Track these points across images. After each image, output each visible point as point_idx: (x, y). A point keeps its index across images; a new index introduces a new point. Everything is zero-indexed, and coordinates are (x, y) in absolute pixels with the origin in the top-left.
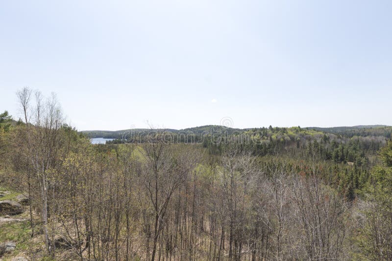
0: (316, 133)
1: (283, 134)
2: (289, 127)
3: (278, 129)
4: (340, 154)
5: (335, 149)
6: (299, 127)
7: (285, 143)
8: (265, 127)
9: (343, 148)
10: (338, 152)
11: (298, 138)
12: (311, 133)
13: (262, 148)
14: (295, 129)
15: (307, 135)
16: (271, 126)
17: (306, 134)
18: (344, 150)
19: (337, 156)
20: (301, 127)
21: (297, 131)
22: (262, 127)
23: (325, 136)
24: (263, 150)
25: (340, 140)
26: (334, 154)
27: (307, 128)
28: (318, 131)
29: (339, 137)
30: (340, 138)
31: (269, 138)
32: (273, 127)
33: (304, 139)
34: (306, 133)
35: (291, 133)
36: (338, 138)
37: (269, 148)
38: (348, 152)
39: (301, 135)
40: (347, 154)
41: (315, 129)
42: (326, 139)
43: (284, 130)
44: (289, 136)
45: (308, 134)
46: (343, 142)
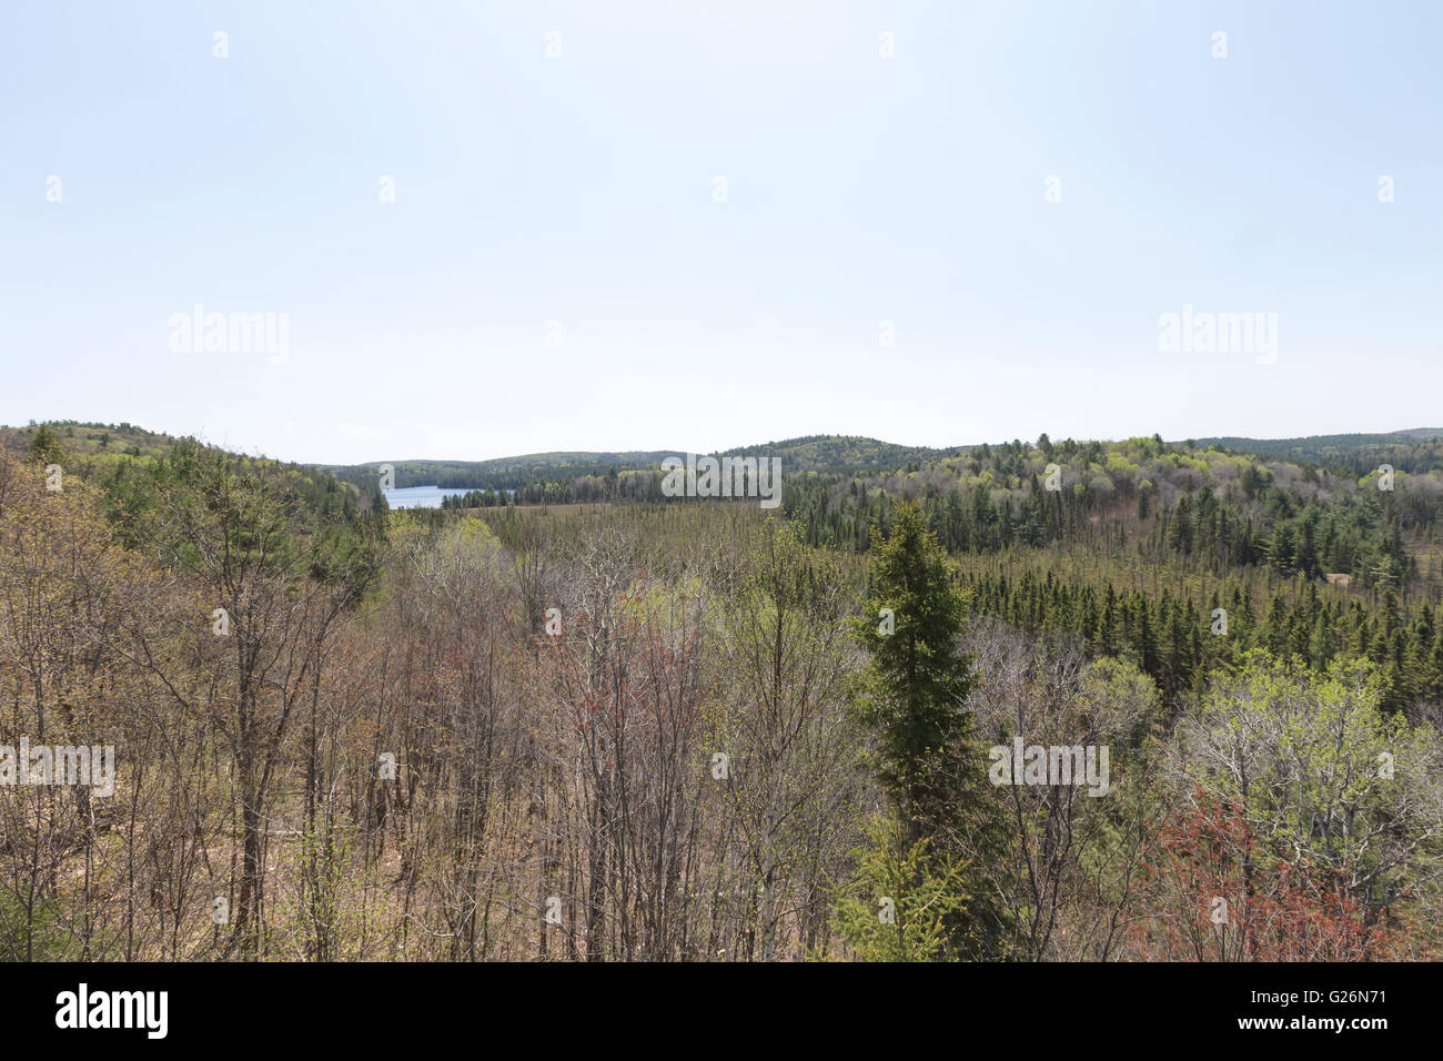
0: (1223, 461)
1: (1087, 468)
2: (1117, 439)
3: (1070, 447)
4: (1299, 541)
5: (1282, 525)
6: (1158, 438)
7: (1090, 499)
8: (1023, 442)
9: (1316, 519)
10: (1289, 533)
11: (1146, 483)
12: (1198, 464)
13: (995, 519)
14: (1142, 446)
15: (1182, 471)
16: (1044, 438)
17: (1180, 466)
18: (1321, 527)
19: (1286, 551)
20: (1165, 439)
21: (1147, 454)
22: (1011, 442)
23: (1254, 473)
24: (996, 526)
25: (1312, 487)
26: (1272, 541)
27: (1191, 443)
28: (1233, 453)
29: (1310, 477)
30: (1317, 480)
31: (1026, 483)
32: (1053, 440)
33: (1171, 486)
34: (1185, 459)
35: (1117, 461)
36: (1307, 480)
37: (1024, 522)
38: (1334, 534)
39: (1160, 469)
40: (1329, 541)
41: (1220, 445)
42: (1255, 483)
43: (1096, 451)
44: (1111, 474)
45: (1188, 467)
46: (1323, 495)
